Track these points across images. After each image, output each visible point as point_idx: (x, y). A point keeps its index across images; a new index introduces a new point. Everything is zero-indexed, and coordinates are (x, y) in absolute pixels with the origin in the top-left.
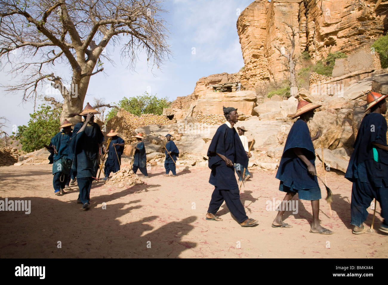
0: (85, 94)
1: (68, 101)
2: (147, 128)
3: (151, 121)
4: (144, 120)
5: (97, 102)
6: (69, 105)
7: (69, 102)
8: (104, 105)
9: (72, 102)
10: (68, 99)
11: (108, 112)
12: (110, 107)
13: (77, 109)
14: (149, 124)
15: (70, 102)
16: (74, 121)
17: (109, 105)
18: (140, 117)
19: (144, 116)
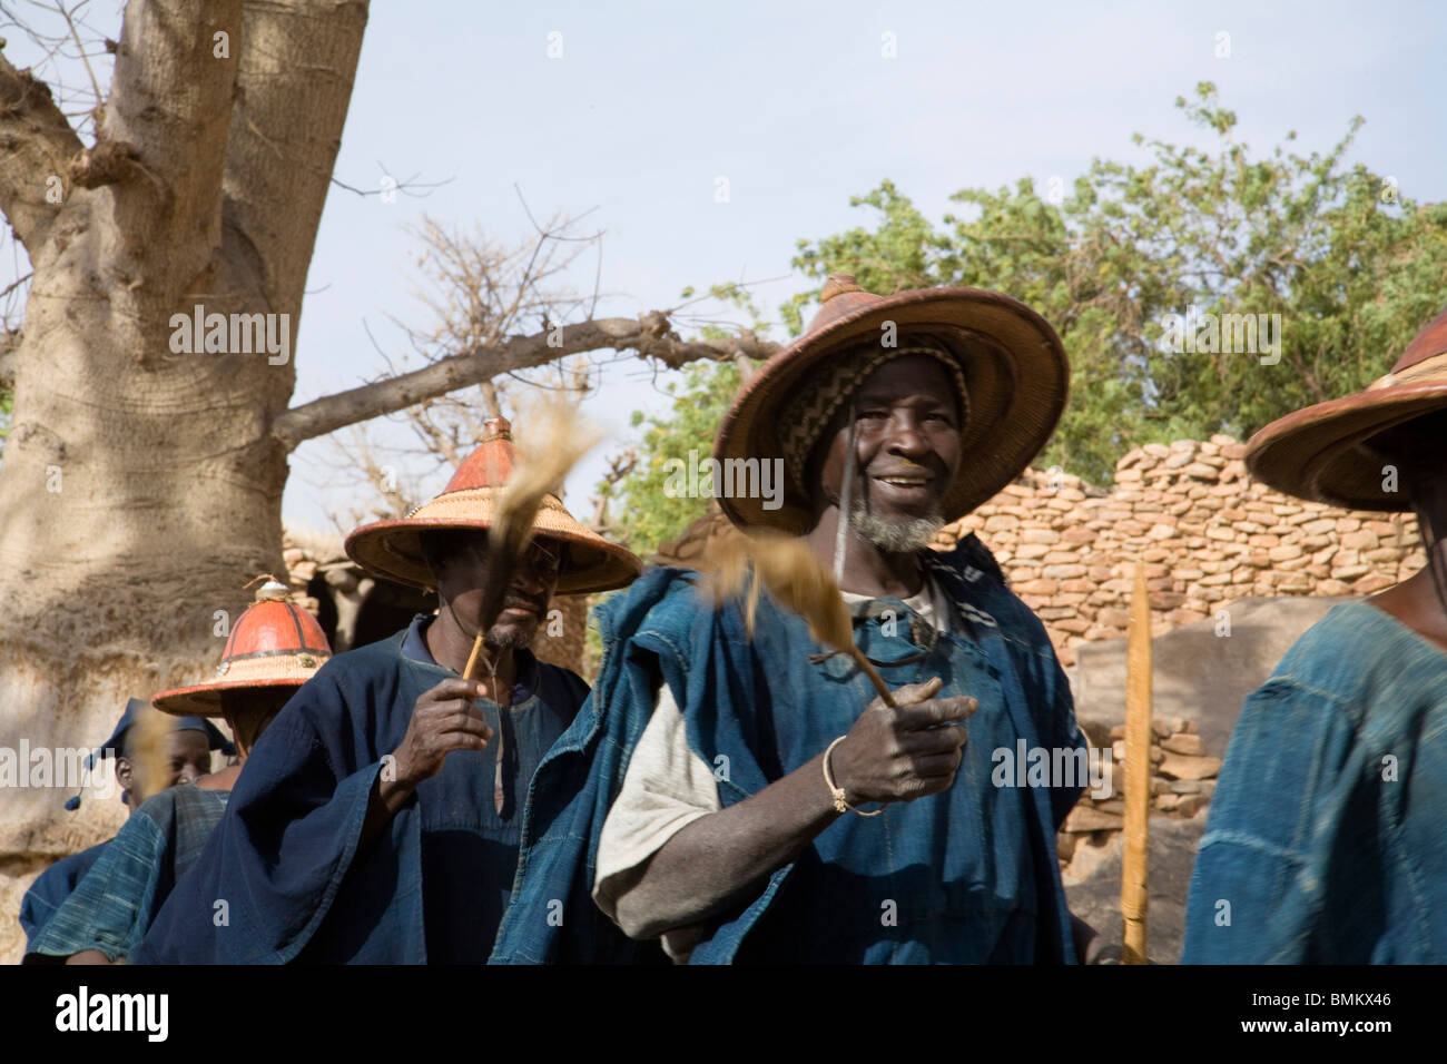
0: (323, 179)
1: (92, 279)
2: (1220, 654)
3: (1285, 551)
4: (1163, 531)
5: (474, 289)
6: (94, 348)
7: (93, 293)
8: (587, 337)
9: (143, 293)
10: (90, 251)
11: (637, 419)
12: (677, 357)
13: (216, 398)
14: (1257, 601)
15: (120, 296)
16: (168, 578)
17: (664, 327)
18: (1109, 486)
19: (1163, 473)
